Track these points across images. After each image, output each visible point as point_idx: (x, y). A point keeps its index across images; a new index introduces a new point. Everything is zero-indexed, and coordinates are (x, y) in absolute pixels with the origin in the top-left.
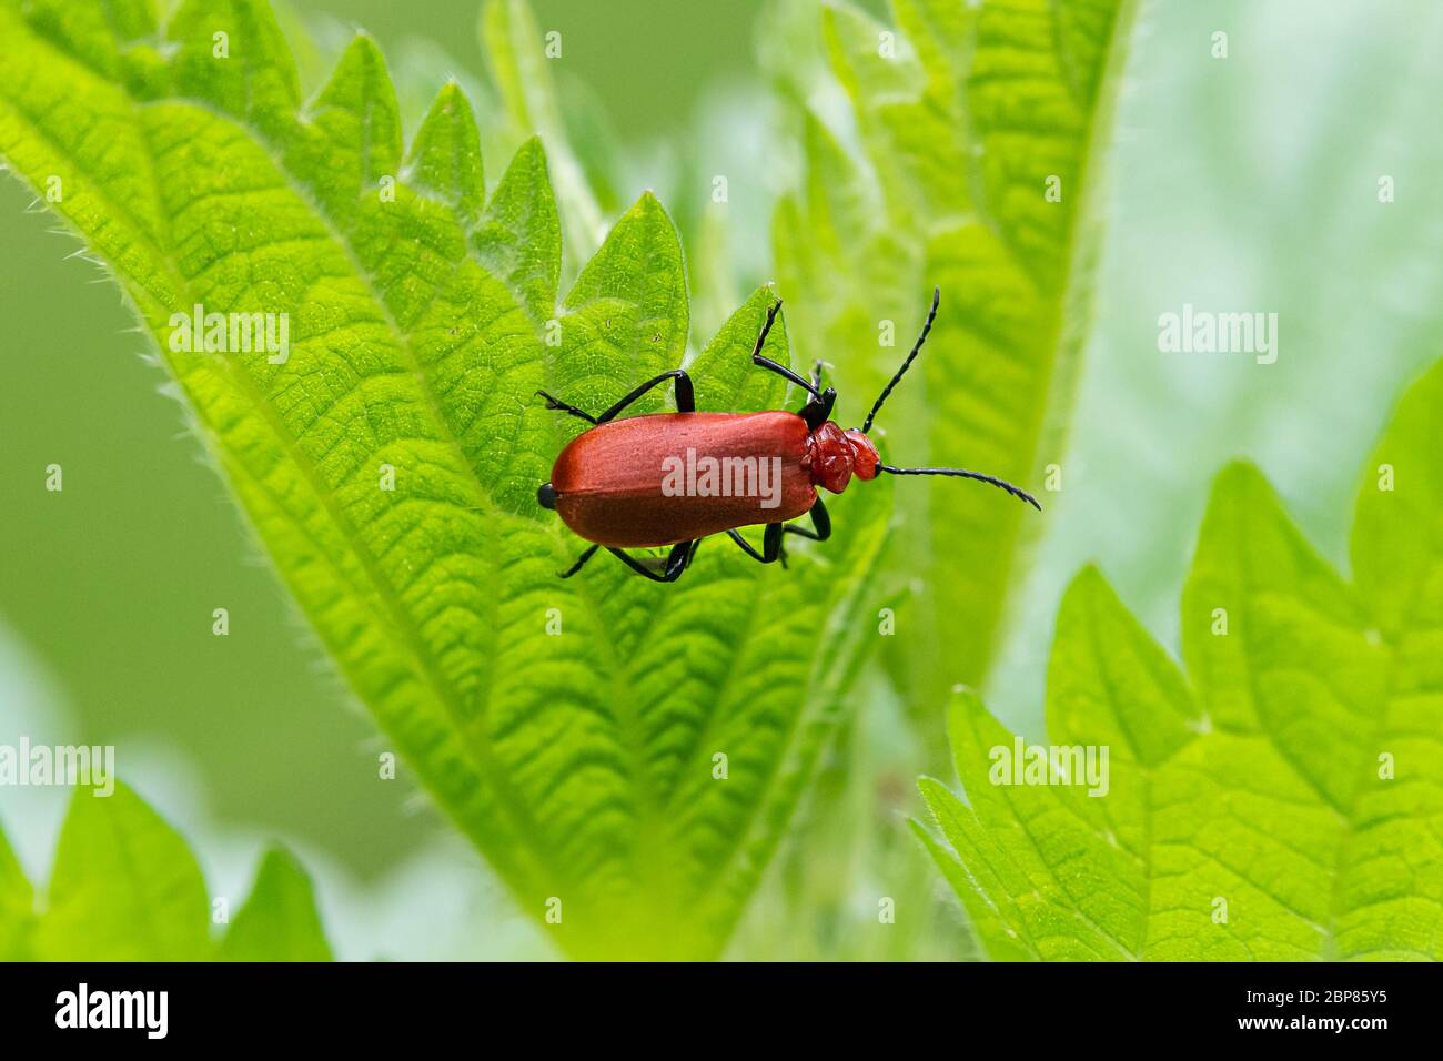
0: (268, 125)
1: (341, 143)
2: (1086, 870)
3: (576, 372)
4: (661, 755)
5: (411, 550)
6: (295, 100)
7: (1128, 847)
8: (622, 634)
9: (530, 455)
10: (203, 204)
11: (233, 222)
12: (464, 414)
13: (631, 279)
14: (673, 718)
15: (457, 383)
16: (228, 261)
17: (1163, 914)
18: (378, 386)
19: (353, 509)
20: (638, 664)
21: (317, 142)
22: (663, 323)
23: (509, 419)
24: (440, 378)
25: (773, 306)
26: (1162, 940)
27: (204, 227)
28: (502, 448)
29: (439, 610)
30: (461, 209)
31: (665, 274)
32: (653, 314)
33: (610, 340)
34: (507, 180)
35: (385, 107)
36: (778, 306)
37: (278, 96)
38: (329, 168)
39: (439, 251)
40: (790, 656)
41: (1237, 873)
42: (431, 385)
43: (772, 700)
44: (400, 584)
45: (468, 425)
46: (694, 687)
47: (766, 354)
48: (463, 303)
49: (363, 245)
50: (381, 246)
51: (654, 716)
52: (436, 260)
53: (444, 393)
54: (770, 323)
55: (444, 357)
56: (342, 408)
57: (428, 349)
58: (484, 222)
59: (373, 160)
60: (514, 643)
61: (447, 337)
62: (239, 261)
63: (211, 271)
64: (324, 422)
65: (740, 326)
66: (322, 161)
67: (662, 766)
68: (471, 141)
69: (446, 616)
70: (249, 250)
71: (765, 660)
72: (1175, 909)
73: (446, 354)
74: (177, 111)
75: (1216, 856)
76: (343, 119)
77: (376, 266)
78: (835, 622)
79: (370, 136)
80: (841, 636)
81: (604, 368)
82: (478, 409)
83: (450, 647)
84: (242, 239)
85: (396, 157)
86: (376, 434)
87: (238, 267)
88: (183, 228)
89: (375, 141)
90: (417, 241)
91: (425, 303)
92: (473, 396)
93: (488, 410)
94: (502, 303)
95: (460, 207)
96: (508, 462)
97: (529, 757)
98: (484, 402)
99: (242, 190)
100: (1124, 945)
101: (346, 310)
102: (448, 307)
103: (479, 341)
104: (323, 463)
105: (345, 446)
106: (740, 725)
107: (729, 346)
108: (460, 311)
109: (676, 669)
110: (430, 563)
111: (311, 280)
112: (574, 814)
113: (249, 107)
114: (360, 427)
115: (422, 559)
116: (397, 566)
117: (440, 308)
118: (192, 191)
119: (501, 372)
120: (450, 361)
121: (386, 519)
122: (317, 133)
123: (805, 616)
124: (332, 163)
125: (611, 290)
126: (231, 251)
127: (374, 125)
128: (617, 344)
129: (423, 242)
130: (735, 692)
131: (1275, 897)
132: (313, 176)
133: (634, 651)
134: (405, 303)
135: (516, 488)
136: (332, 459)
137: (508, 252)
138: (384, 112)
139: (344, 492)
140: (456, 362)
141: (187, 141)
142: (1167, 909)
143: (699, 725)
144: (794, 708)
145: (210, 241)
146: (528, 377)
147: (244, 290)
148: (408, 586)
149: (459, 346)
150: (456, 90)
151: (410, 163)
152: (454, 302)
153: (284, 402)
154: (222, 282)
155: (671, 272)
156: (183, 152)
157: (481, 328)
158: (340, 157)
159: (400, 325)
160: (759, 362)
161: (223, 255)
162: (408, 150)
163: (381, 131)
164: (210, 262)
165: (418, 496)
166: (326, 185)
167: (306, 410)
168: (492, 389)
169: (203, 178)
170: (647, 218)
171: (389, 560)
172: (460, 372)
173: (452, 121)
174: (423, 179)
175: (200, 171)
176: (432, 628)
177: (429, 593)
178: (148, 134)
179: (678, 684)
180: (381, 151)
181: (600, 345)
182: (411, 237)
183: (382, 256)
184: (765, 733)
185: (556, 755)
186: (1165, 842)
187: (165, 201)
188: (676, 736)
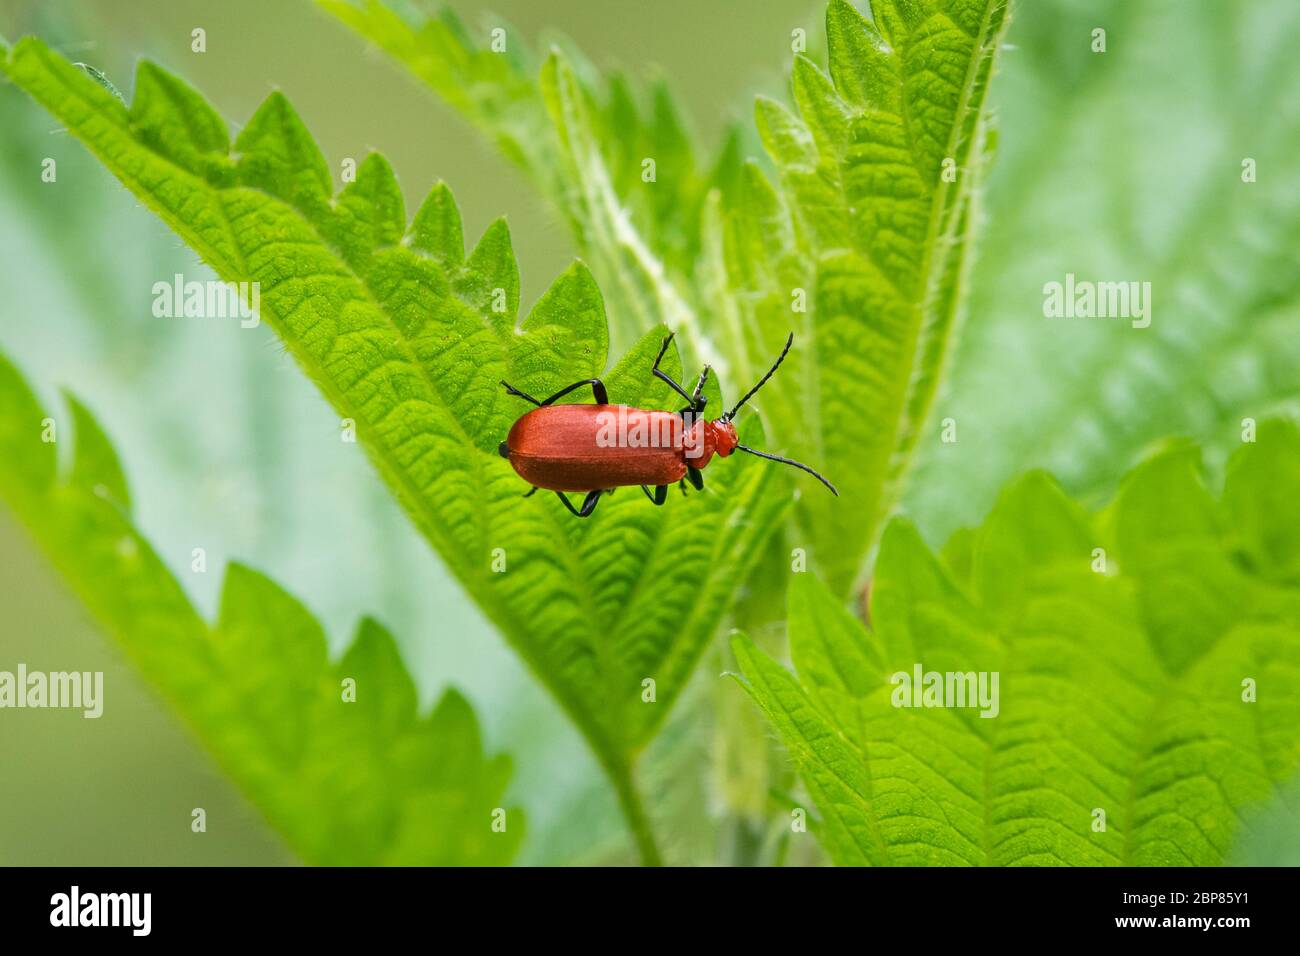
0: (308, 206)
1: (360, 217)
2: (832, 745)
3: (532, 369)
4: (608, 599)
5: (428, 463)
6: (328, 190)
7: (851, 740)
8: (573, 529)
9: (502, 417)
10: (271, 247)
11: (293, 258)
12: (454, 389)
13: (567, 312)
14: (616, 578)
15: (448, 370)
16: (291, 282)
17: (881, 781)
18: (396, 366)
19: (387, 436)
20: (585, 547)
21: (345, 216)
22: (591, 343)
23: (486, 393)
24: (436, 367)
25: (668, 336)
26: (885, 793)
27: (273, 260)
28: (482, 410)
29: (451, 500)
30: (447, 265)
31: (592, 311)
32: (584, 337)
33: (555, 350)
34: (483, 244)
35: (393, 197)
36: (671, 337)
37: (316, 188)
38: (353, 234)
39: (433, 289)
40: (698, 542)
41: (925, 763)
42: (429, 372)
43: (689, 567)
44: (421, 482)
45: (457, 397)
46: (628, 559)
47: (663, 368)
48: (451, 323)
49: (378, 284)
50: (390, 284)
51: (603, 576)
52: (431, 296)
53: (440, 376)
54: (665, 347)
55: (438, 354)
56: (375, 375)
57: (427, 349)
58: (464, 272)
59: (384, 231)
60: (504, 524)
61: (439, 341)
62: (296, 283)
63: (278, 288)
64: (362, 383)
65: (647, 345)
66: (348, 229)
67: (608, 607)
68: (455, 220)
69: (457, 504)
70: (304, 276)
71: (680, 545)
72: (890, 777)
73: (441, 352)
74: (244, 194)
75: (911, 751)
76: (361, 203)
77: (388, 296)
78: (732, 521)
79: (382, 215)
80: (740, 528)
81: (550, 367)
82: (464, 387)
83: (459, 523)
84: (299, 269)
85: (400, 229)
86: (397, 393)
87: (298, 286)
88: (256, 260)
89: (385, 218)
90: (417, 281)
91: (422, 322)
92: (462, 378)
93: (472, 387)
94: (478, 324)
95: (446, 263)
96: (486, 420)
97: (521, 591)
98: (469, 382)
99: (297, 241)
100: (860, 794)
101: (372, 318)
102: (439, 324)
103: (464, 345)
104: (364, 408)
105: (378, 398)
106: (666, 582)
107: (640, 357)
108: (449, 326)
109: (617, 547)
110: (441, 473)
111: (345, 299)
112: (557, 626)
113: (294, 195)
114: (387, 388)
115: (438, 469)
116: (420, 472)
117: (433, 325)
118: (262, 239)
119: (479, 365)
120: (444, 356)
121: (410, 443)
122: (345, 211)
123: (709, 518)
124: (356, 230)
125: (553, 321)
126: (292, 276)
127: (384, 208)
128: (559, 353)
129: (421, 282)
130: (658, 564)
131: (950, 781)
132: (341, 238)
133: (580, 540)
134: (409, 321)
135: (493, 436)
136: (371, 405)
137: (481, 293)
138: (392, 200)
139: (379, 426)
140: (447, 358)
141: (254, 210)
142: (884, 777)
143: (632, 581)
144: (705, 573)
145: (278, 269)
146: (500, 370)
147: (302, 300)
148: (428, 485)
149: (449, 349)
150: (443, 188)
151: (411, 232)
152: (444, 322)
153: (335, 369)
154: (286, 294)
155: (596, 310)
156: (253, 216)
157: (464, 338)
158: (360, 227)
159: (405, 335)
160: (657, 374)
161: (288, 278)
162: (410, 226)
163: (390, 211)
164: (278, 282)
165: (430, 431)
166: (352, 245)
167: (350, 374)
168: (474, 374)
169: (270, 232)
170: (578, 277)
171: (414, 469)
172: (451, 363)
173: (441, 207)
174: (419, 244)
175: (265, 227)
176: (446, 510)
177: (444, 488)
178: (225, 207)
179: (618, 557)
180: (389, 225)
181: (548, 352)
182: (412, 278)
183: (393, 290)
184: (685, 587)
185: (541, 590)
186: (874, 741)
187: (240, 246)
188: (617, 588)
